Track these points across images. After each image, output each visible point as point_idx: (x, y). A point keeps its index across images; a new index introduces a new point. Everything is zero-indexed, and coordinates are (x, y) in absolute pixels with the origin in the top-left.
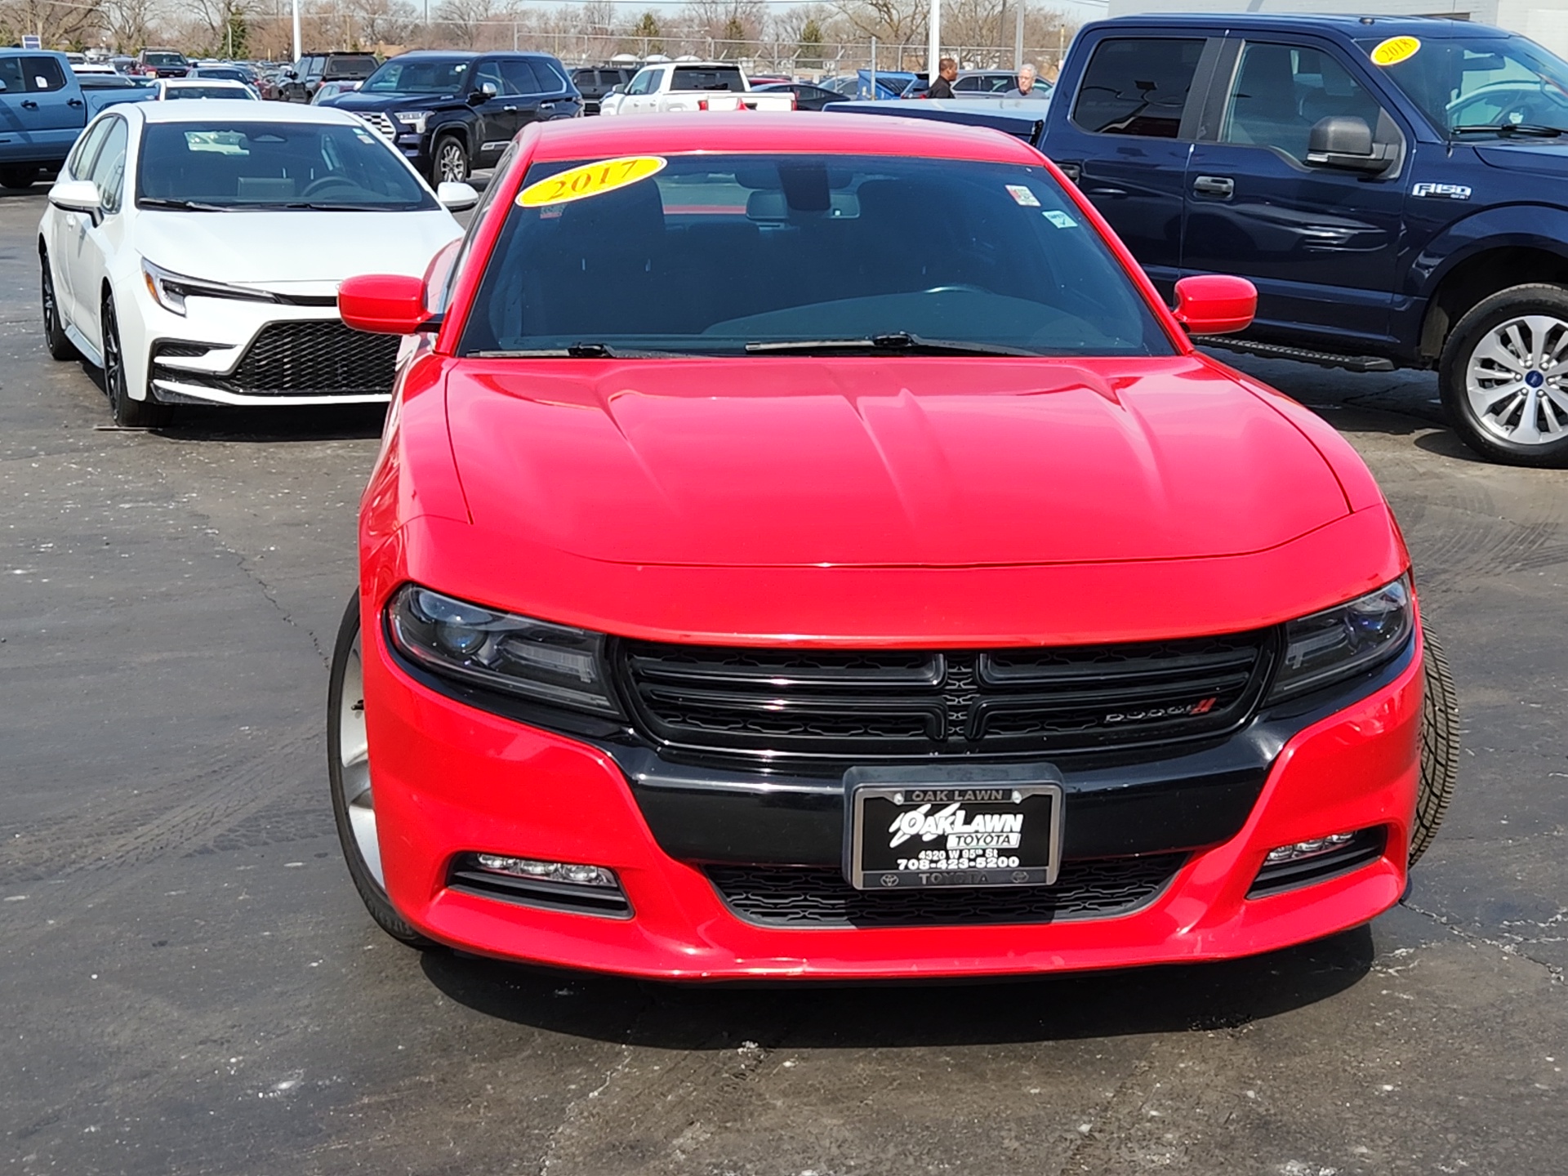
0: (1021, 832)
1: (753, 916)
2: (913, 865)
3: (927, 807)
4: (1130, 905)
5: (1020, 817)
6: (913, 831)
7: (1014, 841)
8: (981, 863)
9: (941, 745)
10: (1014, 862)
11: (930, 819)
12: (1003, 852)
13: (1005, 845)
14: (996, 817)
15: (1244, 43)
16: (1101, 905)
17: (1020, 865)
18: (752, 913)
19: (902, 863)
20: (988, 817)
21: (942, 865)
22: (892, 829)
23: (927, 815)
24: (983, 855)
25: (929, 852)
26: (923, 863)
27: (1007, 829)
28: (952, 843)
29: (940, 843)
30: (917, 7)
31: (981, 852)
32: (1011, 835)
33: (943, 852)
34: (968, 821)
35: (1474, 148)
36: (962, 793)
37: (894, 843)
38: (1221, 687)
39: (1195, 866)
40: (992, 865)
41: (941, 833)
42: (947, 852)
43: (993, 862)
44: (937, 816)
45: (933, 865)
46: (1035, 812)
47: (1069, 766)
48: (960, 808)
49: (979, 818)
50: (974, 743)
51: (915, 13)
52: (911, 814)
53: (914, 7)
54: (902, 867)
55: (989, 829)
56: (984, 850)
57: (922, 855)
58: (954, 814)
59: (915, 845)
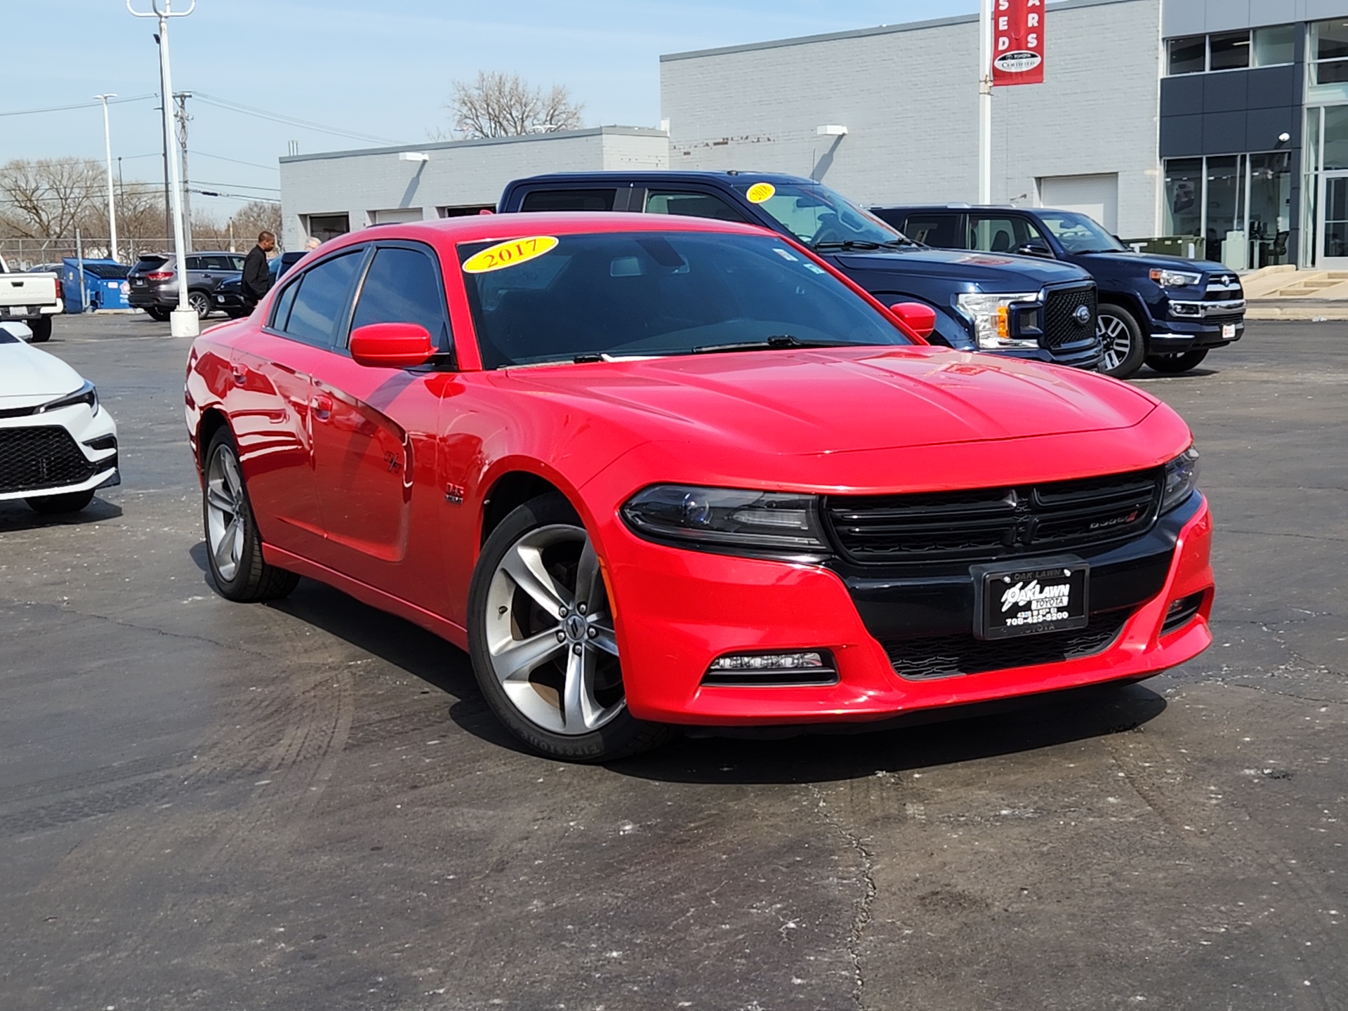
0: (1069, 596)
1: (904, 675)
2: (1014, 622)
3: (1020, 584)
4: (1099, 647)
5: (1068, 586)
6: (1014, 600)
7: (1065, 601)
8: (1048, 618)
9: (1009, 548)
10: (1065, 615)
11: (1023, 591)
12: (1060, 610)
13: (1061, 605)
14: (1056, 587)
15: (647, 191)
16: (1086, 648)
17: (1069, 616)
18: (903, 673)
19: (1009, 621)
20: (1051, 587)
21: (1030, 621)
22: (1003, 600)
23: (1022, 588)
24: (1049, 612)
25: (1023, 613)
26: (1018, 621)
27: (1061, 594)
28: (1034, 606)
29: (1028, 606)
30: (64, 208)
31: (1048, 610)
32: (1063, 598)
33: (1030, 612)
34: (1041, 591)
35: (835, 257)
36: (1040, 572)
37: (1004, 609)
38: (1140, 504)
39: (1135, 618)
40: (1054, 618)
41: (1028, 599)
42: (1032, 611)
43: (1056, 616)
44: (1026, 589)
45: (1025, 621)
46: (1075, 583)
47: (1084, 554)
48: (1038, 583)
49: (1047, 589)
50: (1027, 546)
51: (63, 214)
52: (1013, 590)
53: (61, 210)
54: (1009, 624)
55: (1052, 596)
56: (1050, 609)
57: (1019, 615)
58: (1034, 587)
59: (1016, 609)
